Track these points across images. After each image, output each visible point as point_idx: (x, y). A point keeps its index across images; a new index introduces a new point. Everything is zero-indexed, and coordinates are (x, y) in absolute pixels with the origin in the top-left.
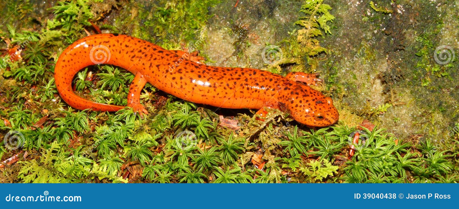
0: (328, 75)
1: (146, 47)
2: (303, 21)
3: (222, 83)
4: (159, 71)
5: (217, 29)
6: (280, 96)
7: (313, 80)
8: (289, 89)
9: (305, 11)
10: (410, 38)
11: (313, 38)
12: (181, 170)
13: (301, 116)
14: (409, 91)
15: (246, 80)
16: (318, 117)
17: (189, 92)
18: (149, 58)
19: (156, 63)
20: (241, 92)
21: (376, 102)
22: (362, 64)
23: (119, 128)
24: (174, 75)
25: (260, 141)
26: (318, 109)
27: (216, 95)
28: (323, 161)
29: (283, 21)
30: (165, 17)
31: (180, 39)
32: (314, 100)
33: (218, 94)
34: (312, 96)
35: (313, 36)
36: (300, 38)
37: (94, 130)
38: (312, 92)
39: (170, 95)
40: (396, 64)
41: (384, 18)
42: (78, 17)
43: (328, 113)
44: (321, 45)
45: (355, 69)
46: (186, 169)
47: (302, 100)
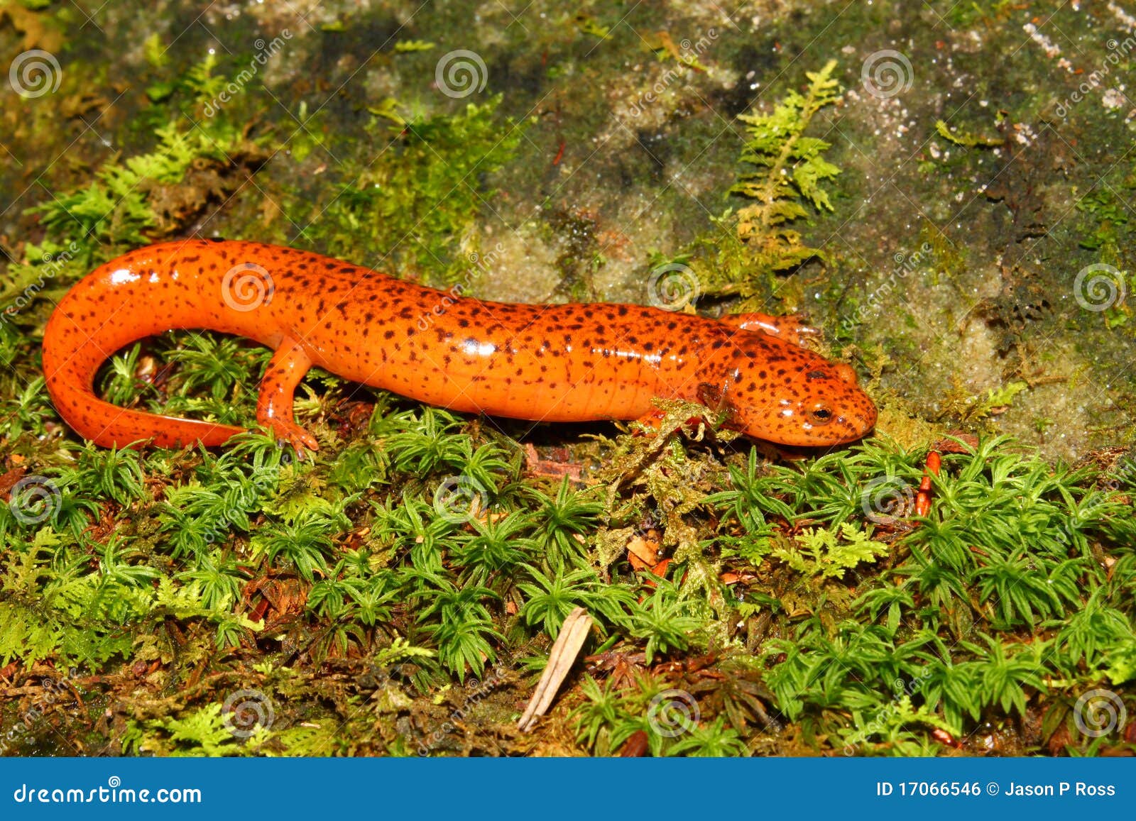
0: (834, 320)
1: (305, 262)
2: (750, 185)
3: (529, 339)
4: (346, 319)
5: (507, 228)
6: (702, 367)
7: (792, 329)
8: (728, 345)
9: (753, 158)
10: (1058, 206)
11: (781, 225)
12: (420, 583)
13: (766, 416)
14: (1072, 346)
15: (600, 330)
16: (817, 413)
17: (435, 370)
18: (314, 289)
19: (337, 298)
20: (588, 364)
21: (979, 383)
22: (927, 286)
23: (234, 485)
24: (389, 327)
25: (651, 497)
26: (814, 391)
27: (513, 376)
28: (841, 528)
29: (693, 190)
30: (359, 209)
31: (403, 265)
32: (799, 369)
33: (520, 372)
34: (794, 360)
35: (782, 219)
36: (743, 228)
37: (161, 497)
38: (794, 350)
39: (379, 390)
40: (1025, 274)
41: (980, 162)
42: (113, 227)
43: (845, 402)
44: (806, 243)
45: (908, 302)
46: (437, 579)
47: (769, 372)
